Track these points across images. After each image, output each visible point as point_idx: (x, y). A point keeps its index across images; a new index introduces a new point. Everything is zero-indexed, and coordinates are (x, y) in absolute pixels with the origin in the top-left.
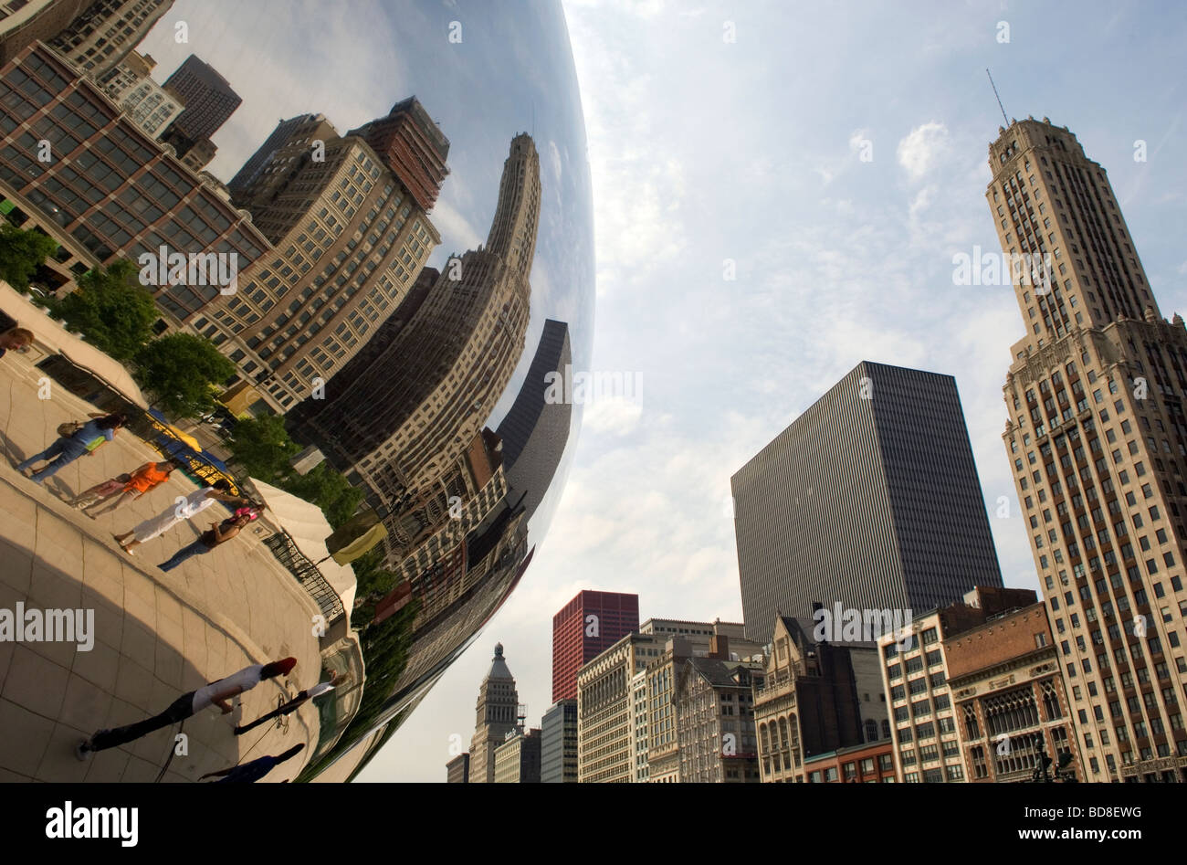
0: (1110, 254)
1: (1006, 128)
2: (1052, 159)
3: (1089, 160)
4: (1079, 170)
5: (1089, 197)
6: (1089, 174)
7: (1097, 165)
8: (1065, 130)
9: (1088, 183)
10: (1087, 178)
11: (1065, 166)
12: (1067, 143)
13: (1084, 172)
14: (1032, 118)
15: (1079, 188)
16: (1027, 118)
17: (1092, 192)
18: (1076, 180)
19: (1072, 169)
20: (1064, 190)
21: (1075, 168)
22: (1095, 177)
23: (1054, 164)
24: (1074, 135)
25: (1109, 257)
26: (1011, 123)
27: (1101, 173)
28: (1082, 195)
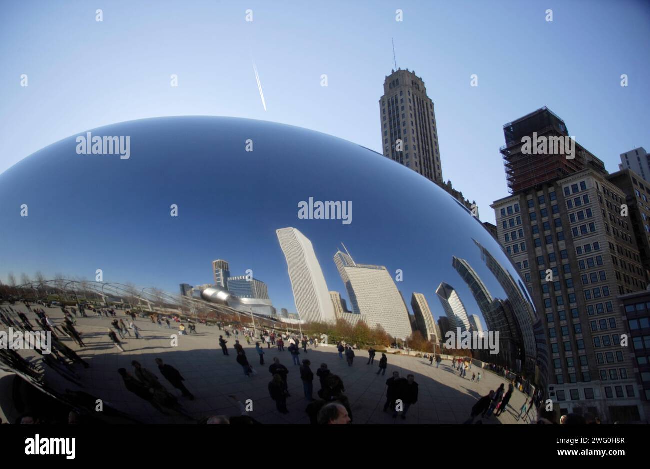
0: (428, 145)
1: (395, 71)
2: (413, 93)
3: (428, 97)
4: (423, 101)
5: (425, 115)
6: (427, 104)
7: (431, 100)
8: (421, 79)
9: (426, 109)
10: (425, 106)
11: (417, 98)
12: (420, 86)
13: (425, 102)
14: (407, 70)
15: (421, 110)
16: (406, 70)
17: (426, 113)
18: (421, 106)
19: (420, 100)
20: (415, 110)
21: (421, 100)
22: (429, 106)
23: (413, 95)
24: (424, 83)
25: (427, 147)
26: (398, 70)
27: (432, 105)
28: (422, 113)
